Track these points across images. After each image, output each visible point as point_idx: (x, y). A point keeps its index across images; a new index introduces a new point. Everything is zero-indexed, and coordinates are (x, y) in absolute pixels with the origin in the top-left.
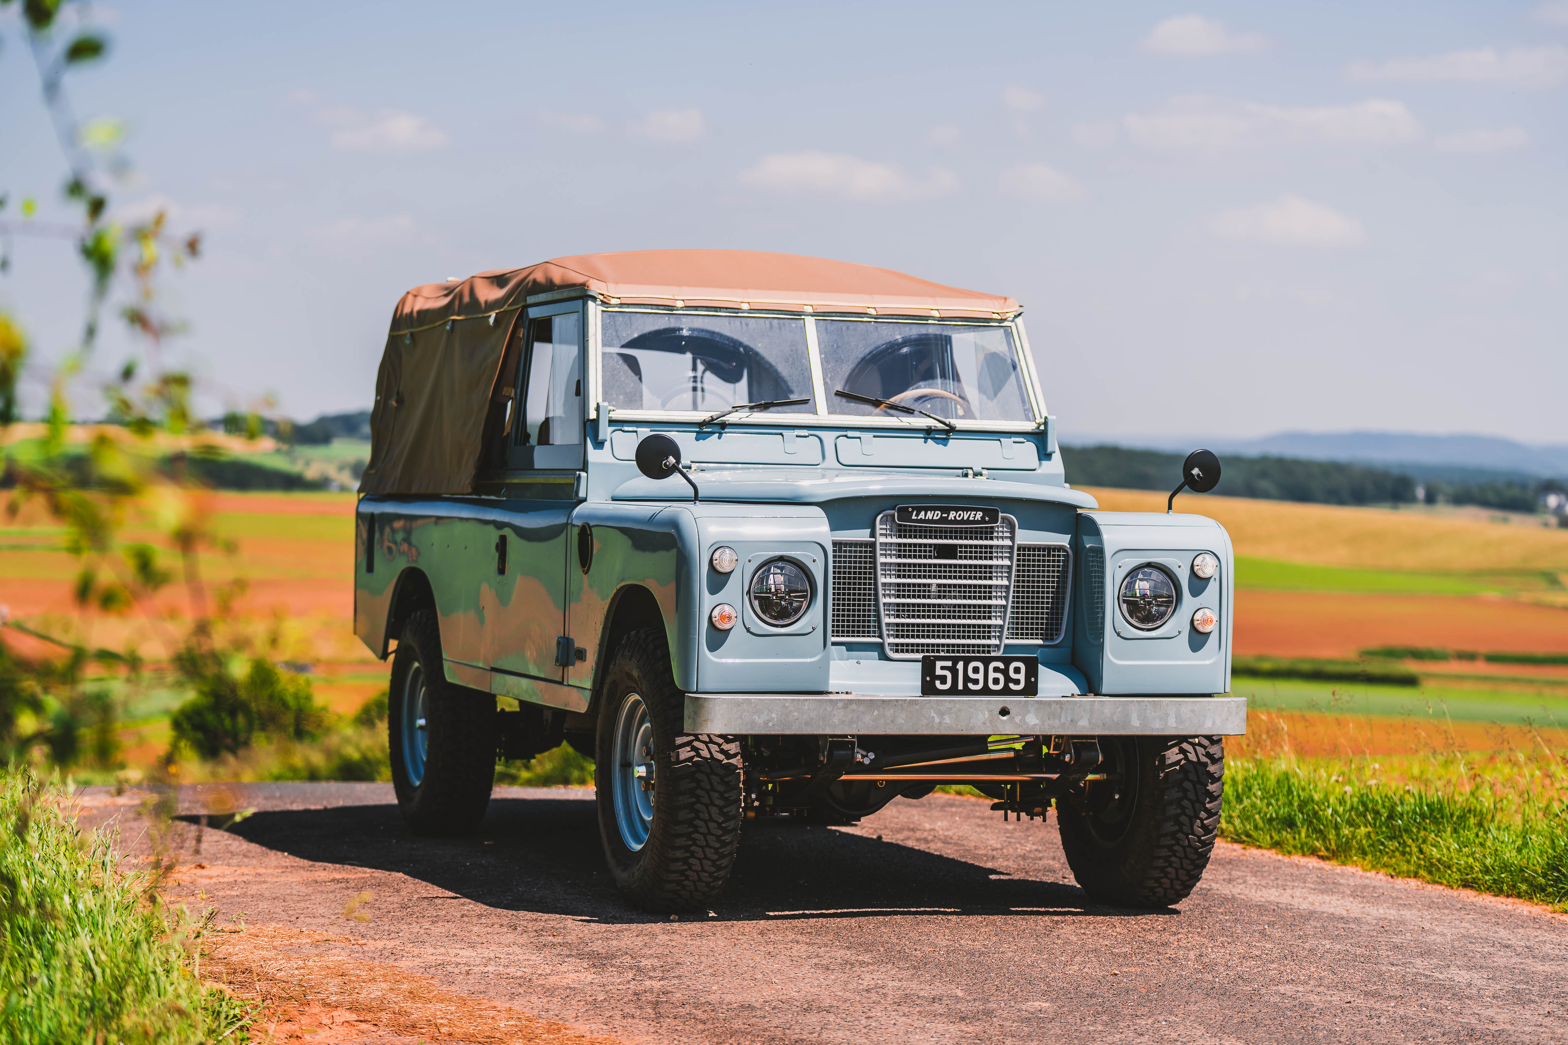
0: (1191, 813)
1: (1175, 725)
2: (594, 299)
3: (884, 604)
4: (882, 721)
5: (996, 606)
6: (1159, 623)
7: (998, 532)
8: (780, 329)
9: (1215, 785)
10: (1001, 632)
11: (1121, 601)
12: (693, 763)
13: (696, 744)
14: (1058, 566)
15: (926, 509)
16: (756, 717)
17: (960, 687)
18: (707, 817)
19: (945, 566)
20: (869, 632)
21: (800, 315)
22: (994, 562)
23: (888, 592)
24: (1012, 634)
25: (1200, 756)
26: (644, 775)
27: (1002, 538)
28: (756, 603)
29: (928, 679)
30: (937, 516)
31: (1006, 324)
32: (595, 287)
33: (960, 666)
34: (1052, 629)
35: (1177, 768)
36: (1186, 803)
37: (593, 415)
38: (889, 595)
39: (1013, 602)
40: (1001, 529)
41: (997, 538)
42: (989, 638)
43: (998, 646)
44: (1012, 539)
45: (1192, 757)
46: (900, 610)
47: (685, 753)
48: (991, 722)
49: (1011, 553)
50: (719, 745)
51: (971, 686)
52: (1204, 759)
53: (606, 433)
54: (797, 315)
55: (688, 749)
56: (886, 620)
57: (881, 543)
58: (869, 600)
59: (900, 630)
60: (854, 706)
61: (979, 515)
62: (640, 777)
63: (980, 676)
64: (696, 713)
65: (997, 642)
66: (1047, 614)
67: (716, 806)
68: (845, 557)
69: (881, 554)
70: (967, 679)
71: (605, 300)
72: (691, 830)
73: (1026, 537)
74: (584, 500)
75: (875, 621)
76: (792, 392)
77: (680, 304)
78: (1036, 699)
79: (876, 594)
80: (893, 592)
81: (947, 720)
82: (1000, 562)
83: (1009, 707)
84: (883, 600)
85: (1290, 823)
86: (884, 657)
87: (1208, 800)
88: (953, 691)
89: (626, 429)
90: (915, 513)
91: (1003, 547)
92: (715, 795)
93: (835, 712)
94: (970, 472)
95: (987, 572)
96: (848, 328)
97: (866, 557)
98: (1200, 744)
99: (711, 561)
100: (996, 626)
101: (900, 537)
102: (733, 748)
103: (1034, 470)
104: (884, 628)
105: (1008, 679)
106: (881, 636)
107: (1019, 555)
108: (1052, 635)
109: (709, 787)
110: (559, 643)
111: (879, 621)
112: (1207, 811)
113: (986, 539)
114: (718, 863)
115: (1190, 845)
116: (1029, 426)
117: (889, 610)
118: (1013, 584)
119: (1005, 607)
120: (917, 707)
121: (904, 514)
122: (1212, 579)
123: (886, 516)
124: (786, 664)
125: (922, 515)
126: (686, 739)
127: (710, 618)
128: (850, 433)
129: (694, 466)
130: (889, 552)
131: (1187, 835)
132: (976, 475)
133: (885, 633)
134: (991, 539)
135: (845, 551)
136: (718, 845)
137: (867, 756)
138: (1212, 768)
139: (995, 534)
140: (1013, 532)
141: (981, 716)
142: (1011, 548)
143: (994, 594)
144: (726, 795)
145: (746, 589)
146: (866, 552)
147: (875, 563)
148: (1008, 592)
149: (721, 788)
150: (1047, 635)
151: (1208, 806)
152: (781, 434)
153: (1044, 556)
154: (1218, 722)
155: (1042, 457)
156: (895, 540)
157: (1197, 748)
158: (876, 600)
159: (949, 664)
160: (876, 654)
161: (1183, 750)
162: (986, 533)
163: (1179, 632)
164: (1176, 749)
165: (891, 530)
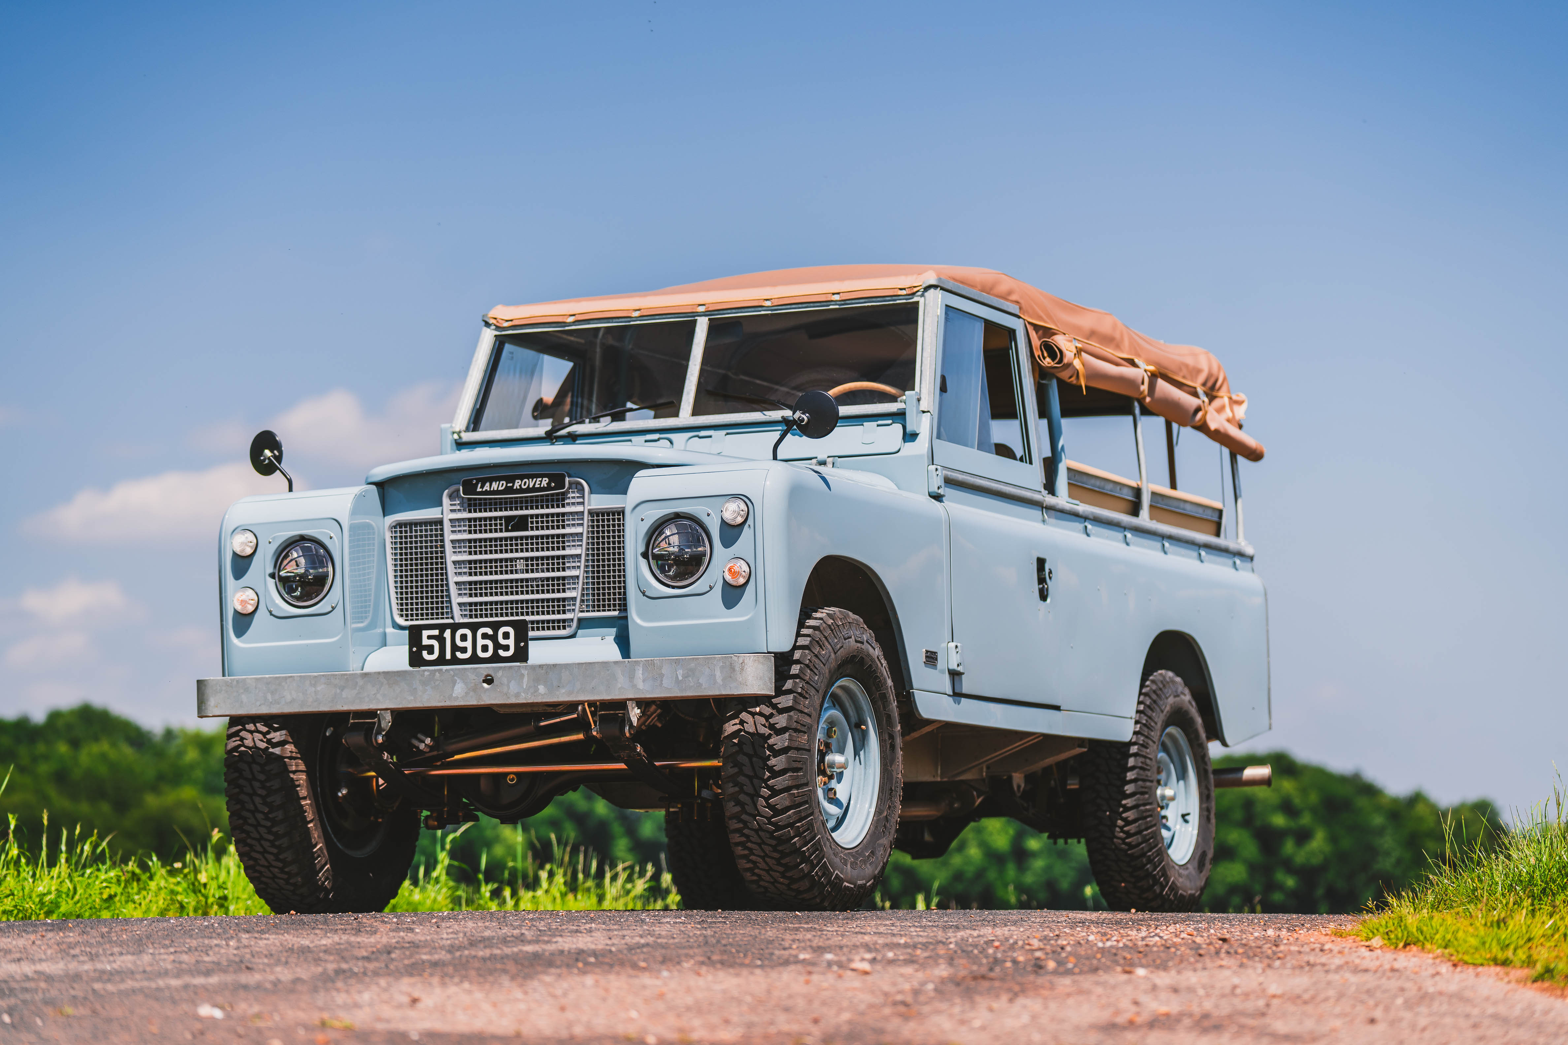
0: (751, 791)
2: (489, 324)
3: (457, 583)
5: (570, 577)
6: (691, 579)
7: (566, 498)
8: (670, 333)
10: (575, 605)
11: (650, 557)
13: (243, 734)
15: (491, 480)
17: (448, 656)
18: (252, 807)
19: (516, 538)
20: (442, 614)
21: (693, 316)
22: (566, 530)
23: (460, 571)
24: (584, 606)
27: (573, 504)
28: (280, 586)
29: (415, 649)
30: (502, 485)
33: (447, 634)
35: (736, 741)
36: (742, 779)
38: (460, 574)
39: (585, 572)
40: (573, 495)
41: (568, 504)
42: (564, 612)
43: (572, 621)
44: (583, 503)
45: (750, 728)
46: (473, 588)
48: (473, 691)
49: (582, 519)
51: (459, 655)
54: (689, 318)
56: (456, 600)
57: (449, 520)
58: (442, 580)
59: (470, 610)
61: (545, 482)
63: (468, 644)
65: (571, 616)
67: (260, 796)
68: (416, 536)
69: (450, 531)
70: (455, 648)
71: (498, 324)
73: (596, 502)
75: (448, 602)
77: (571, 319)
78: (523, 664)
79: (447, 574)
80: (465, 570)
81: (430, 691)
82: (572, 530)
83: (495, 674)
84: (453, 579)
88: (441, 661)
90: (479, 485)
91: (574, 513)
92: (256, 784)
95: (561, 541)
97: (436, 535)
100: (569, 599)
101: (470, 512)
102: (277, 736)
103: (897, 453)
104: (455, 608)
105: (497, 646)
106: (452, 617)
107: (589, 521)
109: (250, 777)
113: (558, 507)
115: (760, 828)
117: (460, 589)
118: (583, 552)
119: (578, 578)
120: (403, 679)
121: (469, 487)
123: (453, 490)
125: (487, 487)
130: (458, 528)
131: (754, 816)
133: (457, 613)
134: (563, 506)
135: (416, 531)
139: (567, 501)
140: (583, 497)
142: (583, 512)
143: (567, 565)
145: (270, 574)
146: (435, 530)
147: (443, 541)
148: (579, 562)
149: (262, 777)
152: (630, 441)
155: (907, 438)
156: (466, 515)
158: (447, 579)
159: (436, 632)
161: (742, 722)
162: (558, 500)
163: (711, 588)
164: (737, 721)
165: (461, 504)
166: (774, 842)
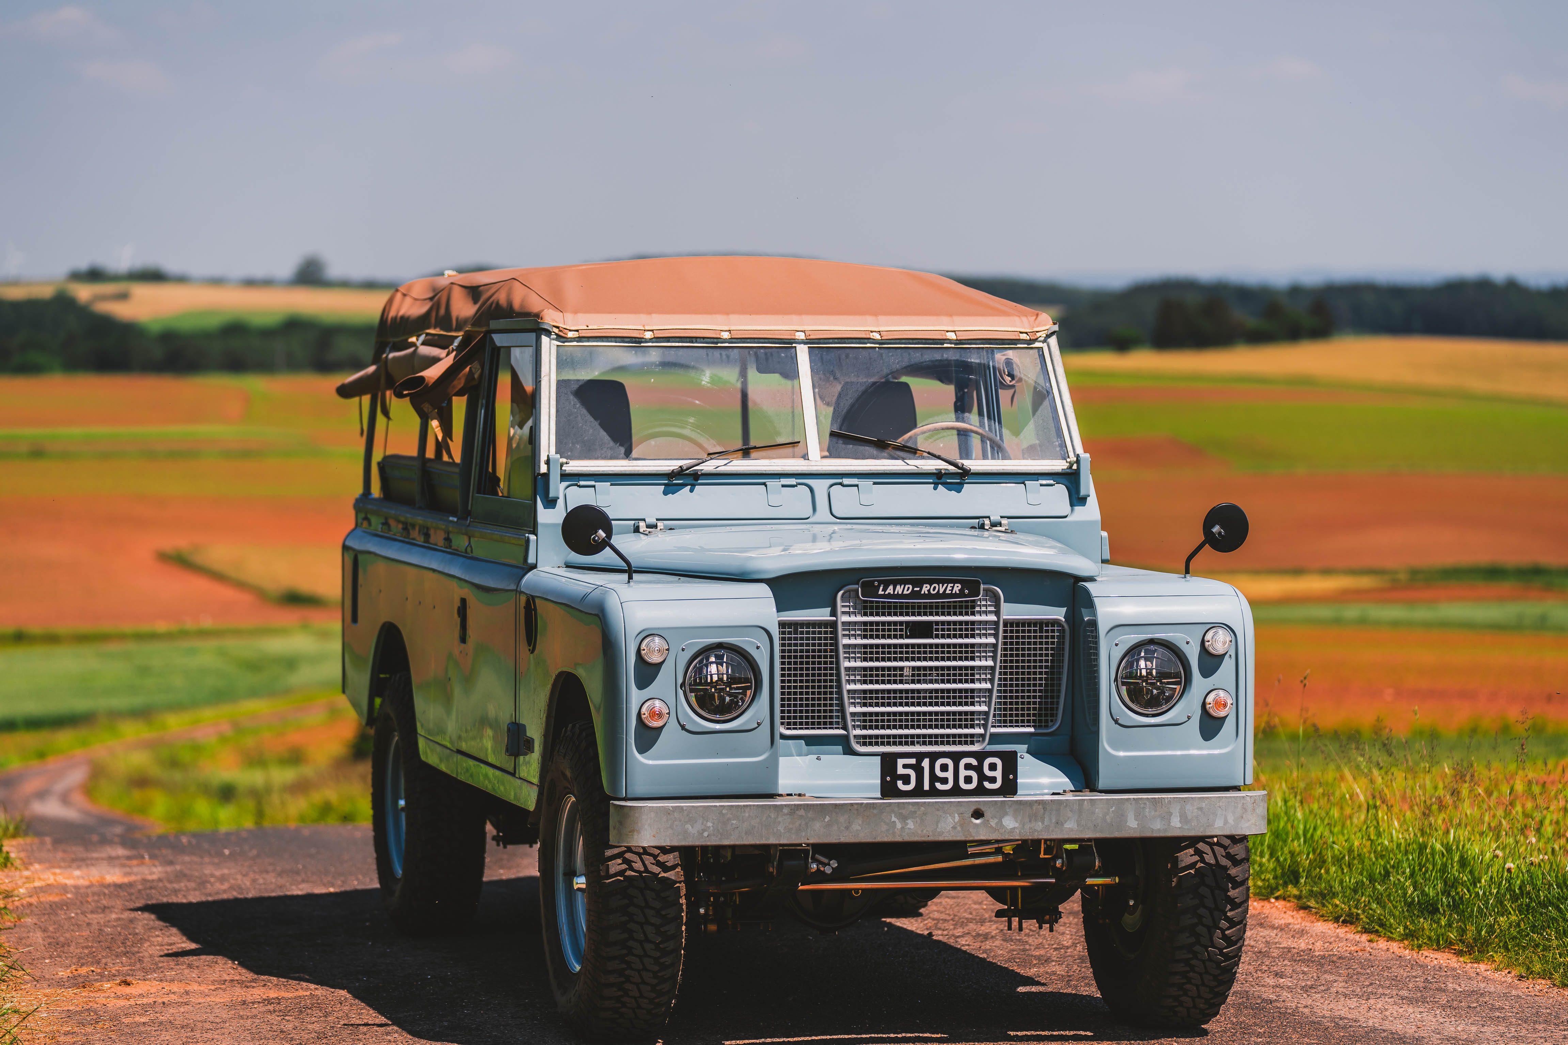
0: (1210, 923)
1: (1179, 825)
2: (548, 333)
3: (849, 691)
4: (835, 828)
5: (980, 690)
6: (1165, 708)
7: (980, 606)
8: (767, 359)
9: (1237, 890)
10: (986, 720)
11: (1120, 683)
12: (625, 877)
13: (628, 856)
14: (1053, 643)
15: (895, 583)
16: (689, 826)
17: (926, 787)
18: (642, 937)
19: (919, 646)
20: (831, 723)
21: (792, 343)
22: (977, 640)
23: (852, 678)
24: (1000, 721)
25: (1219, 858)
26: (584, 886)
27: (986, 613)
28: (692, 697)
29: (888, 779)
30: (908, 589)
31: (1037, 345)
32: (551, 318)
33: (926, 763)
34: (1046, 715)
35: (1192, 871)
36: (1202, 911)
37: (543, 469)
38: (854, 682)
39: (999, 685)
40: (984, 603)
41: (980, 613)
42: (972, 726)
43: (983, 736)
44: (997, 613)
45: (1210, 859)
46: (866, 697)
47: (615, 866)
48: (962, 826)
49: (997, 629)
50: (655, 857)
51: (938, 785)
52: (1224, 862)
53: (557, 490)
54: (788, 345)
55: (619, 861)
56: (850, 709)
57: (843, 623)
58: (831, 687)
59: (867, 721)
60: (802, 812)
61: (957, 588)
62: (579, 889)
63: (949, 775)
64: (621, 823)
65: (982, 731)
66: (1040, 697)
67: (652, 924)
68: (802, 639)
69: (844, 635)
70: (934, 778)
71: (561, 334)
72: (624, 952)
73: (1012, 611)
74: (534, 567)
75: (837, 711)
76: (778, 434)
77: (648, 335)
78: (1016, 798)
79: (839, 681)
80: (858, 678)
81: (911, 825)
82: (983, 640)
83: (983, 809)
84: (847, 687)
85: (1430, 909)
86: (849, 751)
87: (1229, 907)
88: (918, 792)
89: (582, 483)
90: (881, 588)
91: (986, 622)
92: (650, 913)
93: (780, 819)
94: (987, 522)
95: (969, 651)
96: (847, 356)
97: (826, 639)
98: (1218, 844)
99: (639, 651)
100: (980, 713)
101: (865, 614)
102: (671, 859)
103: (1066, 517)
104: (849, 718)
105: (982, 777)
106: (845, 728)
107: (1005, 631)
108: (1046, 721)
109: (643, 904)
110: (509, 730)
111: (842, 711)
112: (1228, 919)
113: (967, 614)
114: (658, 988)
115: (1210, 959)
116: (1060, 465)
117: (854, 698)
118: (998, 664)
119: (990, 691)
120: (875, 811)
121: (870, 589)
122: (1227, 656)
123: (849, 591)
124: (727, 764)
126: (616, 851)
127: (639, 714)
128: (846, 481)
129: (660, 525)
130: (853, 632)
131: (1206, 948)
132: (994, 525)
133: (850, 724)
134: (973, 614)
135: (802, 633)
136: (656, 968)
137: (829, 864)
138: (1233, 871)
139: (977, 609)
140: (997, 606)
141: (950, 819)
142: (996, 623)
143: (977, 677)
144: (663, 913)
145: (680, 681)
146: (826, 633)
147: (836, 644)
148: (993, 674)
149: (658, 905)
150: (1040, 721)
151: (1229, 914)
152: (764, 484)
153: (1035, 631)
154: (1231, 820)
155: (1075, 501)
156: (859, 619)
157: (1215, 847)
158: (839, 687)
159: (913, 761)
160: (840, 748)
161: (1199, 852)
162: (967, 607)
163: (1189, 717)
164: (1191, 851)
165: (855, 607)
166: (1218, 972)
